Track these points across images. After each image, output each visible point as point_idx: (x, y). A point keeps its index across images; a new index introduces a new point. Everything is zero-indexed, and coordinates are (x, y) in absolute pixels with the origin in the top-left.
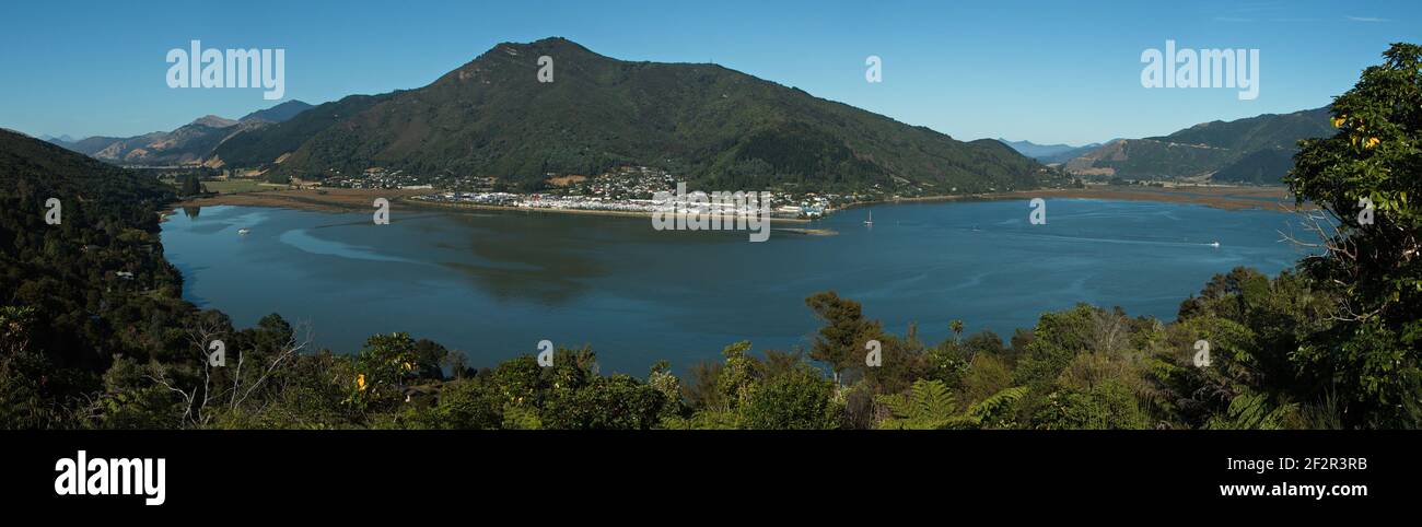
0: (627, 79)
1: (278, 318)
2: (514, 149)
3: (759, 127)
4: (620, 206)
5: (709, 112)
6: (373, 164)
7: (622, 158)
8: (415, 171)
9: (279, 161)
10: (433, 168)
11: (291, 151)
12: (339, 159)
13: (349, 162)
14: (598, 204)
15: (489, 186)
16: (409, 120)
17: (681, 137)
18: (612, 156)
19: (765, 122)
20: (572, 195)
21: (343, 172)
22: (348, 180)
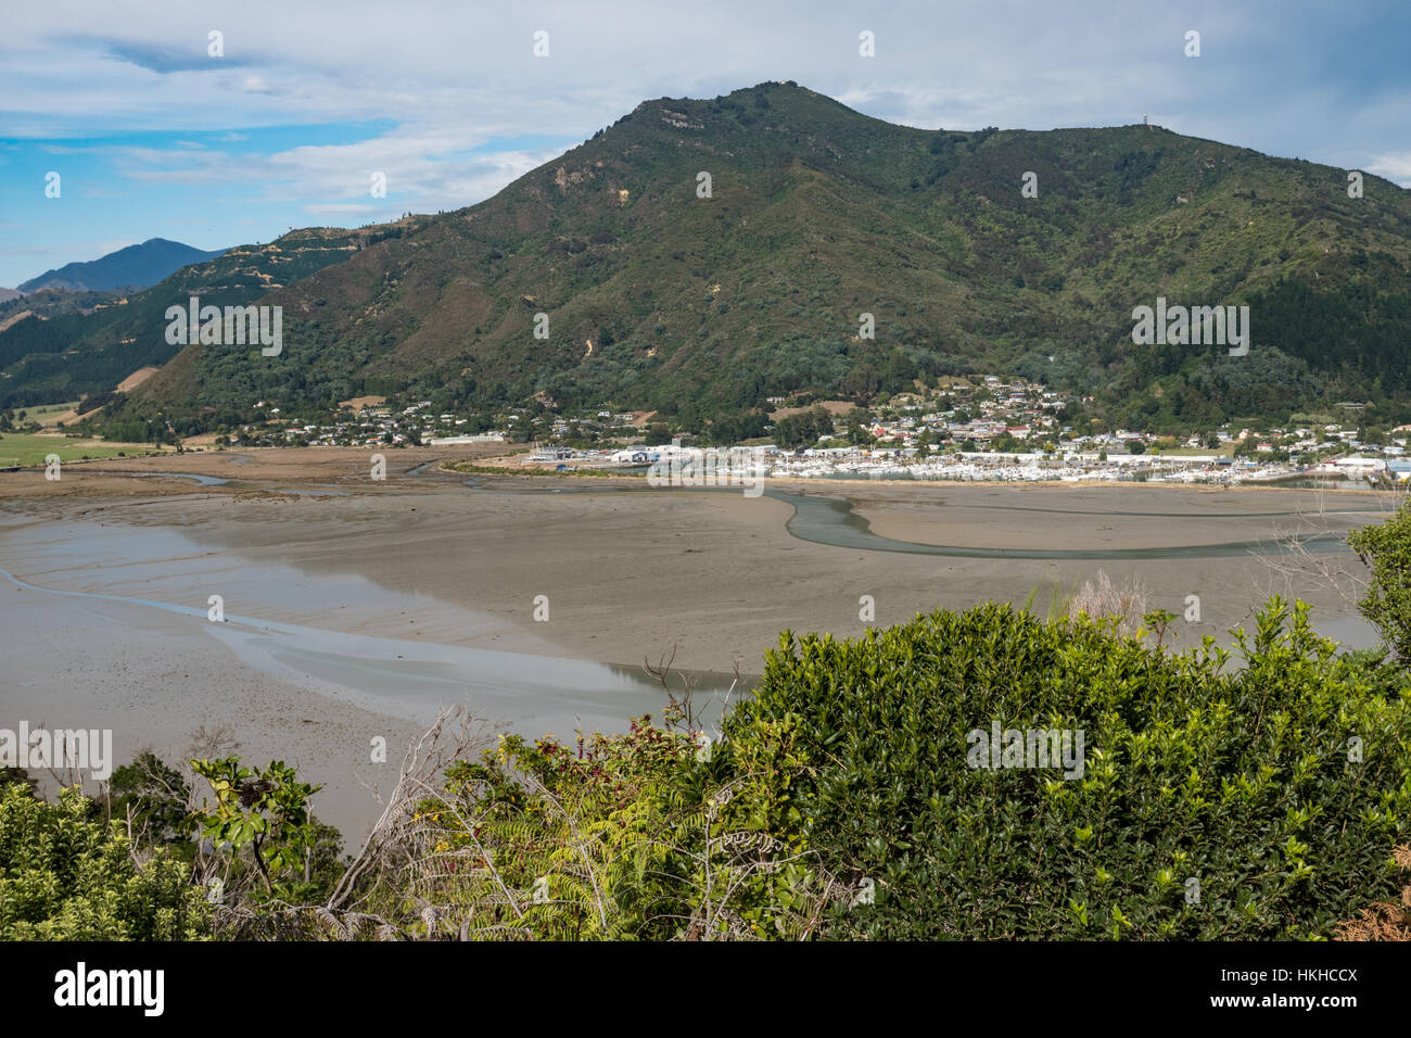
0: (943, 172)
1: (152, 761)
2: (689, 344)
3: (1268, 270)
4: (939, 469)
5: (1144, 241)
6: (360, 389)
7: (936, 357)
8: (460, 400)
9: (127, 386)
10: (501, 394)
11: (156, 363)
12: (277, 381)
13: (303, 385)
14: (888, 467)
15: (632, 432)
16: (443, 284)
17: (1080, 302)
18: (917, 355)
19: (1285, 256)
20: (826, 445)
21: (287, 411)
22: (301, 426)
